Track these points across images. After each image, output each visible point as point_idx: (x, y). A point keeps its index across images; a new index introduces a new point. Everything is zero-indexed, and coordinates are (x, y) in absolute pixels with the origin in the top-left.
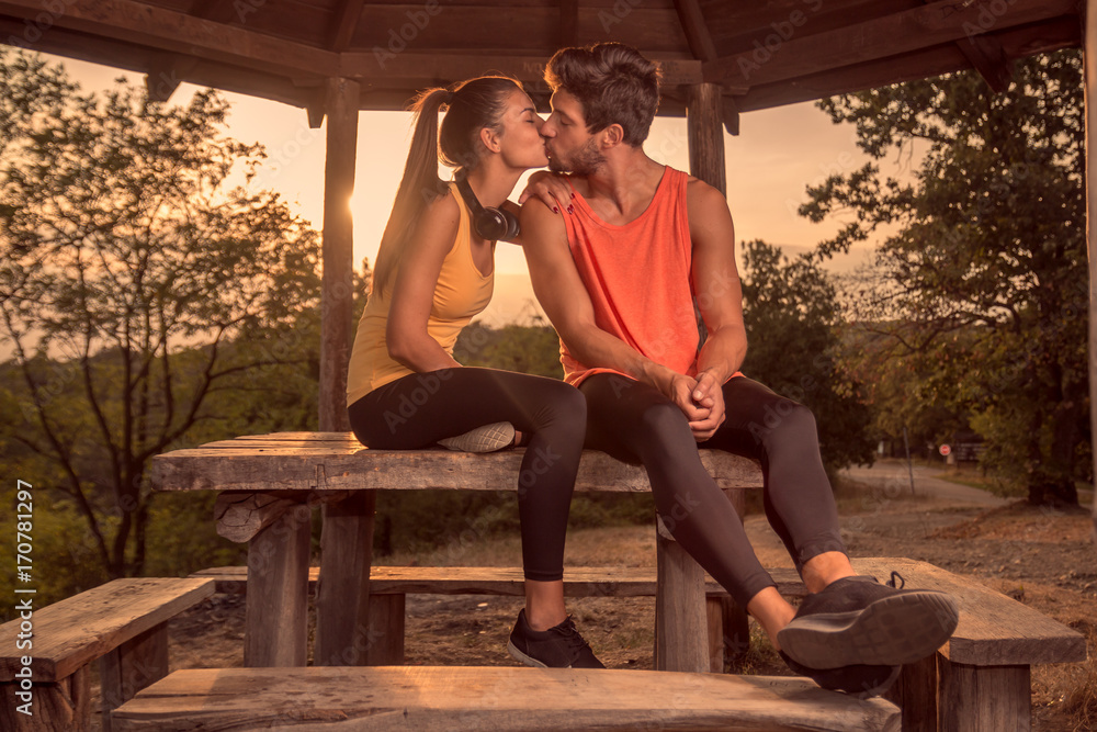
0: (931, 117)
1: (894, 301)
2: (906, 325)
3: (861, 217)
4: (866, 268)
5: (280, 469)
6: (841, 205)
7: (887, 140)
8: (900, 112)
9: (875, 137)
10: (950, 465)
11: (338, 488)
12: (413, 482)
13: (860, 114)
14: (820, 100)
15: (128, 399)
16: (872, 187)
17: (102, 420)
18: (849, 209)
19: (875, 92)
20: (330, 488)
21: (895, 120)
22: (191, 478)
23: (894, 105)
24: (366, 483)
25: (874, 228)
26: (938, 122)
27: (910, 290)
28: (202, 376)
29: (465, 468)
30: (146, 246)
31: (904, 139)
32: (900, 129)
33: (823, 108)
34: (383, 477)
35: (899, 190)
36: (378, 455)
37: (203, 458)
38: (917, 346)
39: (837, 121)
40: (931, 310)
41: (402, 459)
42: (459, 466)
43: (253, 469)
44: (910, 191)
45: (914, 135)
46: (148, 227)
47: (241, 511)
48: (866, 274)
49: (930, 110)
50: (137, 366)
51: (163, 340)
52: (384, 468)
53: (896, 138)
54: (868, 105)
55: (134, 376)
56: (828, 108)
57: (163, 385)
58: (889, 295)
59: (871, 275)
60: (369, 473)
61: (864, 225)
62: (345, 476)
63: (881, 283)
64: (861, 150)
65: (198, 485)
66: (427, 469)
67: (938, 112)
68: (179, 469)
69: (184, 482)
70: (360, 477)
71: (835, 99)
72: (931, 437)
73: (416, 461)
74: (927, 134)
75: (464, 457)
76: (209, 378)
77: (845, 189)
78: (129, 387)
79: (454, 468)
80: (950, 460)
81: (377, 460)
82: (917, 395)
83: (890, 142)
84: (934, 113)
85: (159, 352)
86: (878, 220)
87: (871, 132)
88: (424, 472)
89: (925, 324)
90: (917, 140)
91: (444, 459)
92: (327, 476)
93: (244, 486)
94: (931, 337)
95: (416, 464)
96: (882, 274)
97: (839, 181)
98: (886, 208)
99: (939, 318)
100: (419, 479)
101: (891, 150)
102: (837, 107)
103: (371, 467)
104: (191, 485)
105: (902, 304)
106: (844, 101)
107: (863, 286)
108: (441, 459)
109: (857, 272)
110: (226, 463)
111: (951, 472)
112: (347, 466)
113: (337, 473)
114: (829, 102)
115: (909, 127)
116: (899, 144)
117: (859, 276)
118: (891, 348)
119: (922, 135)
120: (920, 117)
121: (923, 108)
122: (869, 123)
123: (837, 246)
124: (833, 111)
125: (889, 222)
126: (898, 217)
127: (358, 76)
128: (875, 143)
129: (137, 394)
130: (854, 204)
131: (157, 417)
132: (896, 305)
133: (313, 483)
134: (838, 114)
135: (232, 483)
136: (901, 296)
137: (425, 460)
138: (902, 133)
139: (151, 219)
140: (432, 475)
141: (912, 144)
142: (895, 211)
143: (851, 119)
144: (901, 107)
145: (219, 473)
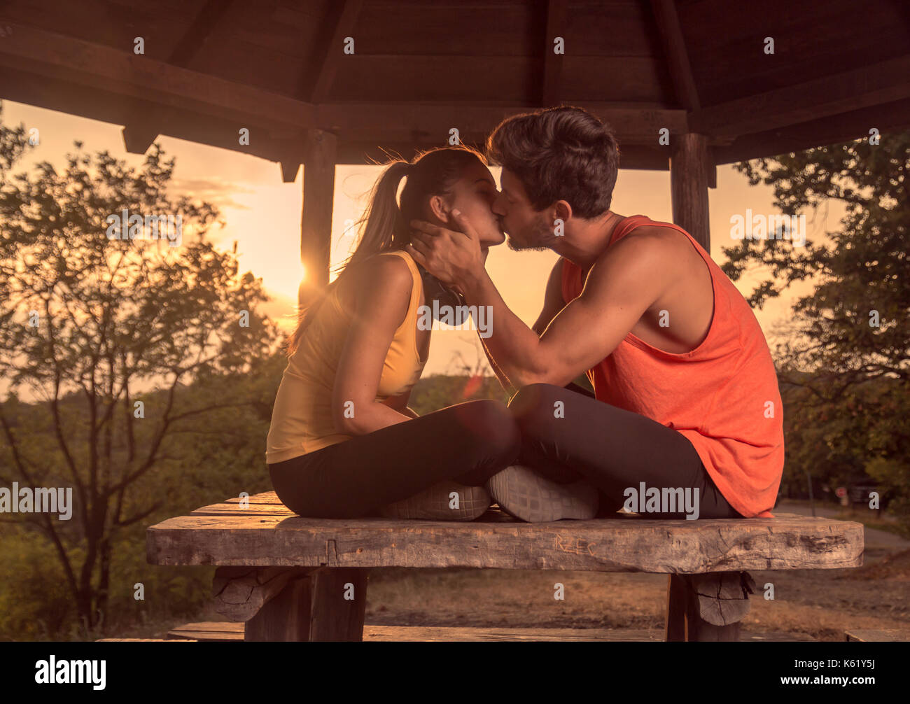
0: (844, 179)
1: (808, 355)
2: (820, 376)
3: (775, 275)
4: (783, 323)
5: (287, 544)
6: (758, 264)
7: (803, 201)
8: (815, 175)
9: (793, 198)
10: (844, 507)
11: (350, 565)
12: (433, 559)
13: (776, 177)
14: (738, 163)
15: (93, 440)
16: (787, 247)
17: (70, 460)
18: (765, 267)
19: (792, 155)
20: (341, 565)
21: (810, 182)
22: (189, 552)
23: (810, 169)
24: (382, 560)
25: (788, 285)
26: (851, 184)
27: (824, 344)
28: (160, 419)
29: (492, 545)
30: (110, 298)
31: (820, 200)
32: (816, 191)
33: (740, 169)
34: (400, 554)
35: (813, 250)
36: (395, 530)
37: (202, 531)
38: (830, 397)
39: (754, 183)
40: (843, 363)
41: (422, 535)
42: (484, 544)
43: (257, 544)
44: (824, 250)
45: (830, 196)
46: (111, 282)
47: (242, 589)
48: (783, 329)
49: (844, 172)
50: (102, 409)
51: (125, 386)
52: (402, 545)
53: (811, 199)
54: (785, 168)
55: (99, 420)
56: (745, 170)
57: (126, 428)
58: (804, 349)
59: (789, 329)
60: (385, 549)
61: (779, 283)
62: (358, 552)
63: (797, 337)
64: (778, 210)
65: (196, 560)
66: (450, 545)
67: (852, 174)
68: (176, 543)
69: (182, 557)
70: (375, 555)
71: (753, 162)
72: (826, 480)
73: (437, 537)
74: (842, 195)
75: (490, 533)
76: (167, 422)
77: (760, 248)
78: (95, 431)
79: (480, 547)
80: (845, 502)
81: (394, 536)
82: (829, 444)
83: (807, 203)
84: (848, 175)
85: (122, 396)
86: (791, 278)
87: (788, 194)
88: (446, 549)
89: (838, 376)
90: (832, 201)
91: (468, 535)
92: (338, 552)
93: (247, 562)
94: (844, 388)
95: (437, 541)
96: (798, 329)
97: (754, 241)
98: (799, 266)
99: (852, 371)
100: (439, 556)
101: (807, 211)
102: (755, 170)
103: (388, 544)
104: (189, 559)
105: (815, 357)
106: (761, 165)
107: (782, 340)
108: (465, 534)
109: (775, 326)
110: (228, 537)
111: (846, 513)
112: (361, 541)
113: (350, 549)
114: (747, 166)
115: (824, 188)
116: (815, 205)
117: (777, 330)
118: (805, 400)
119: (838, 196)
120: (835, 180)
121: (839, 171)
122: (785, 185)
123: (753, 303)
124: (749, 174)
125: (803, 279)
126: (811, 274)
127: (336, 128)
128: (792, 204)
129: (102, 436)
130: (769, 263)
131: (120, 456)
132: (810, 358)
133: (324, 560)
134: (755, 177)
135: (233, 558)
136: (815, 350)
137: (448, 536)
138: (818, 194)
139: (113, 275)
140: (453, 553)
141: (827, 204)
142: (808, 269)
143: (768, 182)
144: (817, 169)
145: (220, 547)
